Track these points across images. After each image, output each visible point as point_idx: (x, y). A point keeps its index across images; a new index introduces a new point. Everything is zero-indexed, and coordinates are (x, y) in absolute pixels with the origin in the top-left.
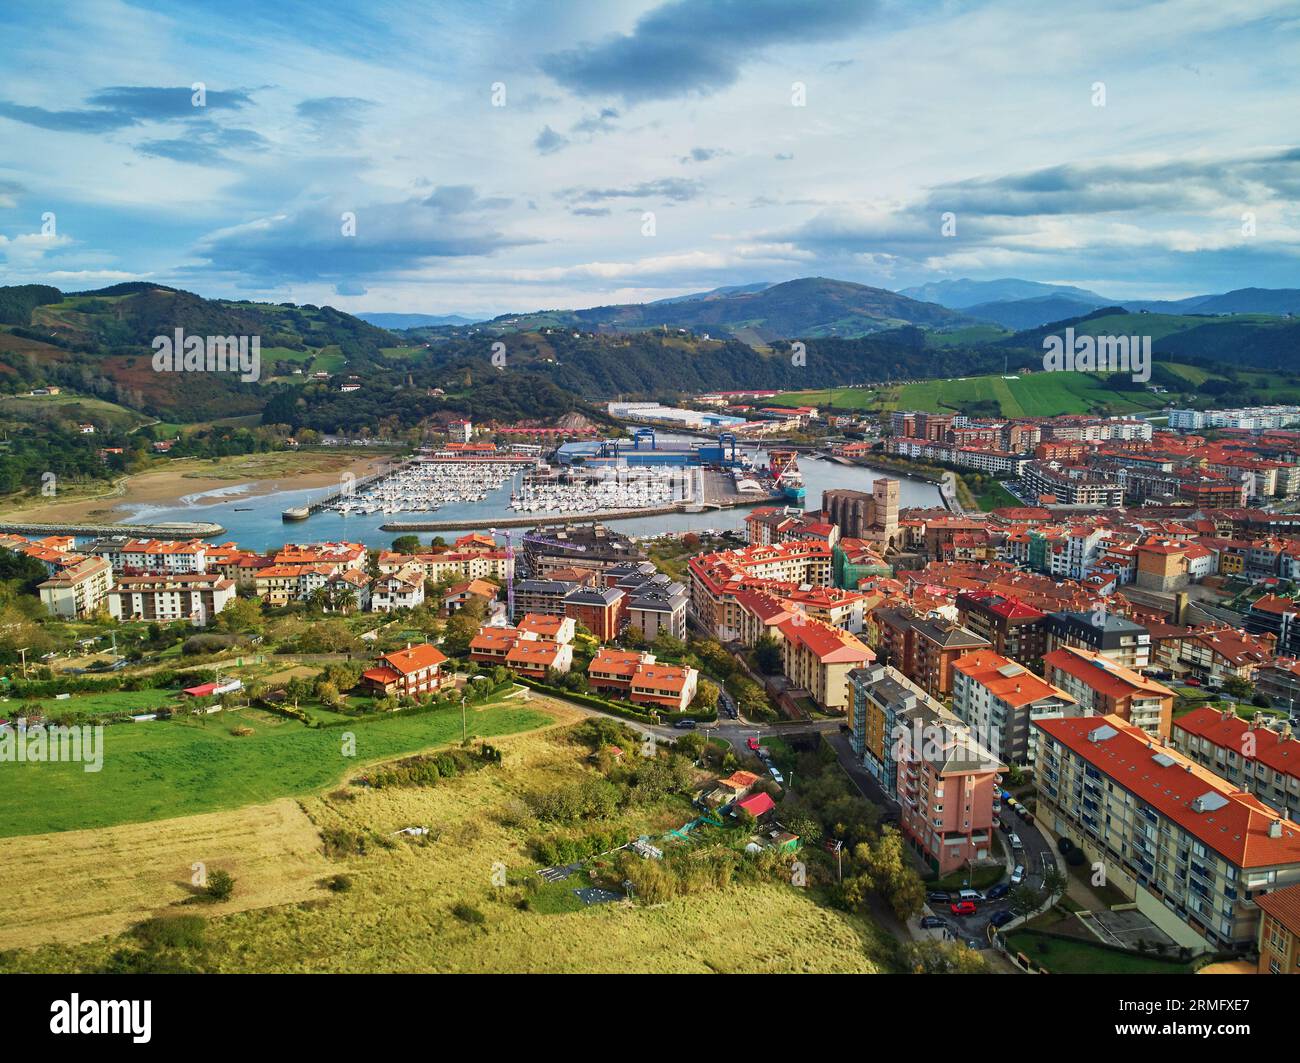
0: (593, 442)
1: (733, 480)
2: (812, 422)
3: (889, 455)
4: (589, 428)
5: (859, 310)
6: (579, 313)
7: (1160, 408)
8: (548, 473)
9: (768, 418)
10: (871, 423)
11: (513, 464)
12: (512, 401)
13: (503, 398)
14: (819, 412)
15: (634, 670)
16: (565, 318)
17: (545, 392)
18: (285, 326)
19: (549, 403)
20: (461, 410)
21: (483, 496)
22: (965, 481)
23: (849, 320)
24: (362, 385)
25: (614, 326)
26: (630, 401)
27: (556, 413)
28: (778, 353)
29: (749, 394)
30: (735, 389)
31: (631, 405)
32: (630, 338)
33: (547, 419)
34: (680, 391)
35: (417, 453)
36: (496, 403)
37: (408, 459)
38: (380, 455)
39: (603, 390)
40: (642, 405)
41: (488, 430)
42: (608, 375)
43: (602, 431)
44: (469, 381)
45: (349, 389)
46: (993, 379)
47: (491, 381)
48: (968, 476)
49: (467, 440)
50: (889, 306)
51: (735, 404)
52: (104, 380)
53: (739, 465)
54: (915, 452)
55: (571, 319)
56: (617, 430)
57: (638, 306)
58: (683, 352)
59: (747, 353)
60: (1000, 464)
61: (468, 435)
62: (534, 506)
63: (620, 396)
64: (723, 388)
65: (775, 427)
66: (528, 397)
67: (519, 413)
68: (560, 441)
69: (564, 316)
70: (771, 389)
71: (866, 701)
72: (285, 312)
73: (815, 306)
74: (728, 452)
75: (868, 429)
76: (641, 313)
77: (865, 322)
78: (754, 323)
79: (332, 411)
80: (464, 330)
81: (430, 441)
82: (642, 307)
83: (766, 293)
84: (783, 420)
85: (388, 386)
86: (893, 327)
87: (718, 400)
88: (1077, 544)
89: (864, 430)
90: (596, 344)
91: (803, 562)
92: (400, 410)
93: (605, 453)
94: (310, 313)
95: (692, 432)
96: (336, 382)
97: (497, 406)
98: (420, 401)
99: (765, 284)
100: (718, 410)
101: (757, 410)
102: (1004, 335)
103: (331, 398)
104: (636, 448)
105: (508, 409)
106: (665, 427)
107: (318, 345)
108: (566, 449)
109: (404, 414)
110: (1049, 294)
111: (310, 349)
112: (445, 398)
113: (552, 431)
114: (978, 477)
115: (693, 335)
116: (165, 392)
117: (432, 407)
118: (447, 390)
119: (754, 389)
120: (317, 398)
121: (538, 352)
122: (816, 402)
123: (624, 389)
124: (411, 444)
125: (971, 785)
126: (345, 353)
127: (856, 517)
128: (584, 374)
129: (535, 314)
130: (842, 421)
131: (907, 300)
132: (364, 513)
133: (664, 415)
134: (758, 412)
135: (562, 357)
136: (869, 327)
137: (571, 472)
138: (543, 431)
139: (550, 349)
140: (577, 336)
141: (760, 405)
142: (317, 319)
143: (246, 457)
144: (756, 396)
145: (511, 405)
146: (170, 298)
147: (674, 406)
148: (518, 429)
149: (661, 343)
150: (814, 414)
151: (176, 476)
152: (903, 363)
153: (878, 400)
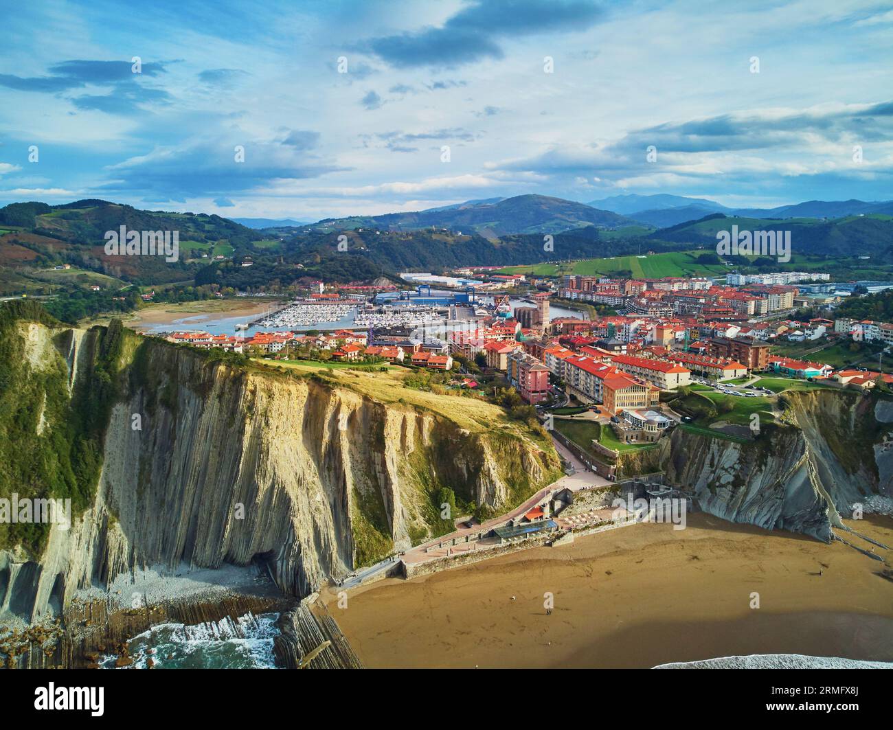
0: (395, 293)
1: (473, 310)
2: (522, 283)
3: (559, 298)
4: (391, 286)
5: (559, 215)
6: (376, 218)
7: (726, 274)
8: (371, 308)
9: (495, 281)
10: (555, 283)
11: (350, 305)
12: (346, 271)
13: (341, 269)
14: (526, 278)
15: (429, 357)
16: (366, 222)
17: (365, 266)
18: (189, 227)
19: (368, 272)
20: (316, 276)
21: (339, 319)
22: (596, 309)
23: (553, 222)
24: (254, 263)
25: (399, 227)
26: (413, 272)
27: (372, 278)
28: (504, 243)
29: (486, 268)
30: (477, 266)
31: (414, 274)
32: (412, 234)
33: (367, 281)
34: (444, 266)
35: (294, 300)
36: (336, 272)
37: (290, 303)
38: (272, 301)
39: (396, 266)
40: (421, 274)
41: (332, 287)
42: (399, 257)
43: (399, 288)
44: (318, 260)
45: (246, 265)
46: (631, 258)
47: (332, 260)
48: (598, 307)
49: (321, 292)
50: (580, 213)
51: (477, 274)
52: (96, 260)
53: (477, 303)
54: (574, 296)
55: (370, 221)
56: (408, 287)
57: (414, 213)
58: (445, 243)
59: (485, 243)
60: (618, 301)
61: (322, 290)
62: (367, 323)
63: (407, 270)
64: (470, 265)
65: (499, 285)
66: (355, 269)
67: (351, 278)
68: (375, 293)
69: (366, 220)
70: (499, 265)
71: (512, 360)
72: (188, 219)
73: (531, 213)
74: (471, 298)
75: (553, 286)
76: (416, 218)
77: (564, 223)
78: (492, 224)
79: (240, 278)
80: (301, 229)
81: (300, 293)
82: (417, 214)
83: (499, 204)
84: (504, 282)
85: (269, 263)
86: (581, 227)
87: (468, 272)
88: (627, 327)
89: (550, 287)
90: (391, 238)
91: (501, 336)
92: (280, 276)
93: (402, 298)
94: (204, 219)
95: (451, 289)
96: (238, 260)
97: (337, 274)
98: (292, 271)
99: (500, 198)
100: (466, 277)
101: (490, 276)
102: (649, 232)
103: (237, 270)
104: (419, 295)
105: (344, 276)
106: (435, 286)
107: (215, 239)
108: (379, 296)
109: (283, 279)
110: (688, 204)
111: (210, 242)
112: (306, 269)
113: (371, 287)
114: (603, 307)
115: (451, 232)
116: (132, 268)
117: (299, 274)
118: (305, 265)
119: (489, 266)
120: (228, 270)
121: (354, 243)
122: (525, 272)
123: (409, 266)
124: (290, 295)
125: (540, 374)
126: (232, 244)
127: (529, 319)
128: (384, 257)
129: (347, 219)
130: (537, 282)
131: (591, 209)
132: (278, 326)
133: (435, 280)
134: (490, 278)
135: (370, 246)
136: (566, 227)
137: (384, 307)
138: (365, 288)
139: (362, 242)
140: (378, 233)
141: (491, 274)
142: (209, 223)
143: (195, 303)
144: (490, 269)
145: (346, 273)
146: (120, 210)
147: (441, 275)
148: (351, 287)
149: (431, 237)
150: (523, 278)
151: (163, 312)
152: (582, 250)
153: (560, 270)
